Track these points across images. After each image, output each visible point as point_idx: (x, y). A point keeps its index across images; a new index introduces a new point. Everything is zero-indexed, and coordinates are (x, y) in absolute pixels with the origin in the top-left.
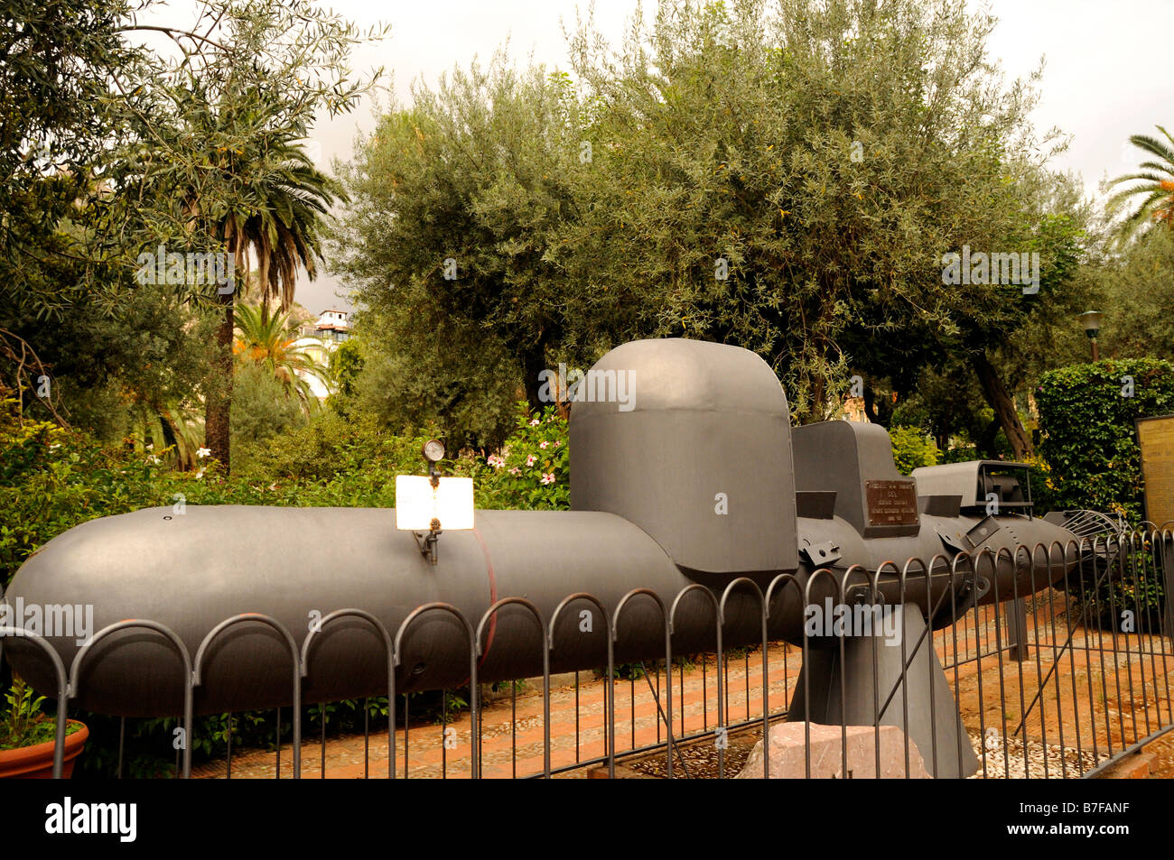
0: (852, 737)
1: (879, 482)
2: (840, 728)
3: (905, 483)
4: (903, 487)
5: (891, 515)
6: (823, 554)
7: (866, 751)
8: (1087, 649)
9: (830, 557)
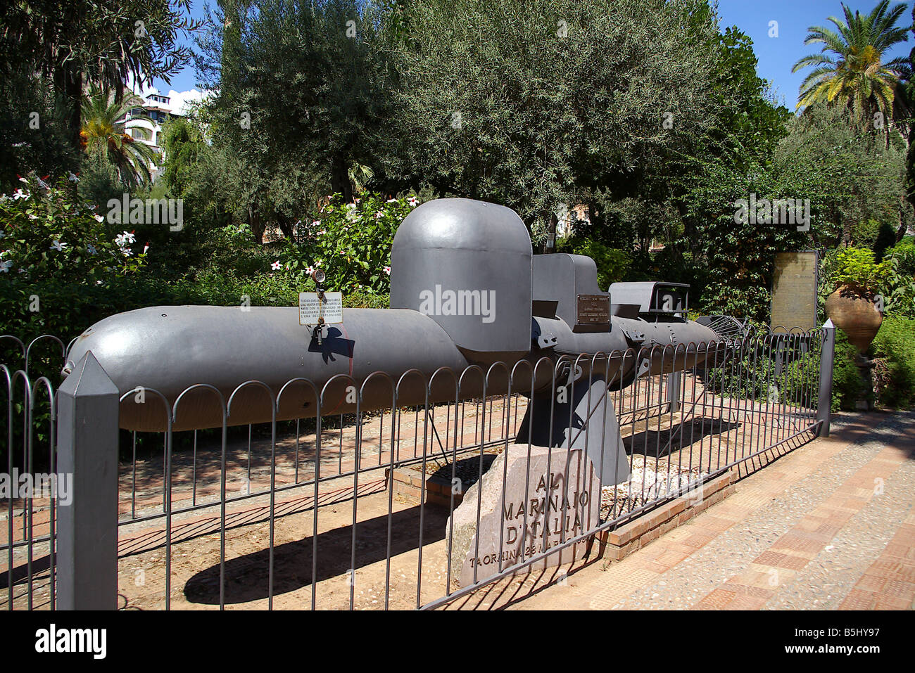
0: (554, 454)
1: (586, 296)
2: (548, 448)
3: (603, 297)
4: (601, 299)
5: (593, 317)
6: (546, 341)
7: (562, 463)
8: (713, 406)
9: (551, 344)
